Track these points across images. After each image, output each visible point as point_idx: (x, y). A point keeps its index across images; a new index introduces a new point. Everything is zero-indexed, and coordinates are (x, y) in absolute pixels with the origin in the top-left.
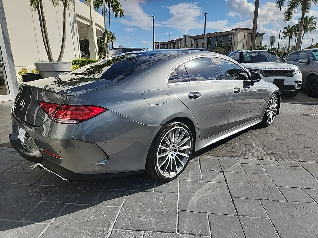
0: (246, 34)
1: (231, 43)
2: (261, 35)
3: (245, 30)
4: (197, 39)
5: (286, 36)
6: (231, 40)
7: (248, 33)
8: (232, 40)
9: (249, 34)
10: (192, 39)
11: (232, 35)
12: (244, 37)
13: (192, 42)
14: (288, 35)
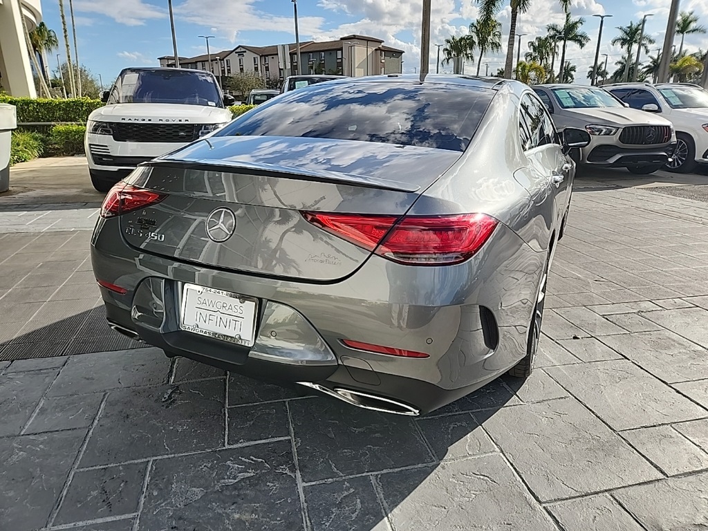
0: (370, 50)
1: (342, 69)
2: (398, 54)
3: (368, 40)
4: (267, 56)
5: (449, 58)
6: (340, 60)
7: (374, 49)
8: (342, 61)
9: (376, 50)
10: (256, 56)
11: (341, 49)
12: (366, 57)
13: (255, 62)
14: (452, 56)
